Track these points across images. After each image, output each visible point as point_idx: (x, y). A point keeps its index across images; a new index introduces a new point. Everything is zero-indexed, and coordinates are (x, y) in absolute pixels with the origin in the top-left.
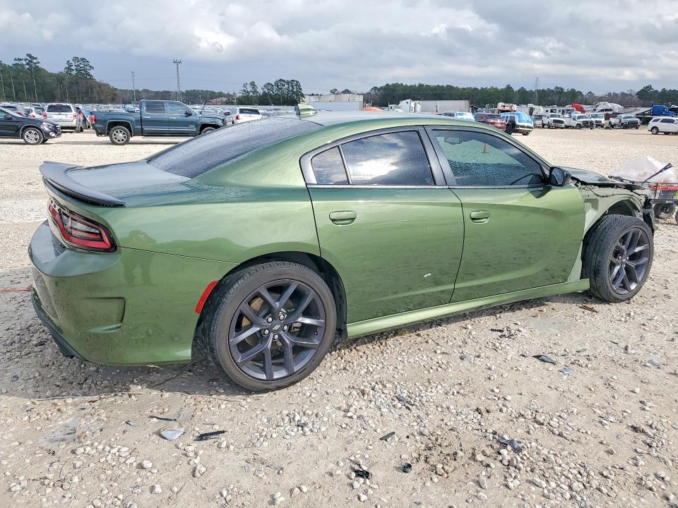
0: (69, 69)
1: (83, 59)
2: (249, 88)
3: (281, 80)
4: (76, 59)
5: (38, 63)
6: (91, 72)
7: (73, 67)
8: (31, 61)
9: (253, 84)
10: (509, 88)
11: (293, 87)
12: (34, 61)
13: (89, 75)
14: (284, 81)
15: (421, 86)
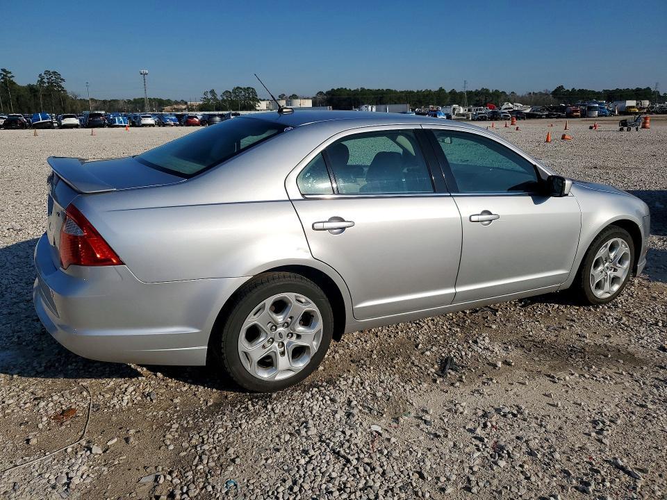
0: (41, 82)
1: (54, 73)
2: (210, 96)
3: (238, 88)
4: (47, 72)
5: (13, 76)
6: (63, 84)
7: (45, 80)
8: (6, 76)
9: (212, 92)
10: (441, 90)
11: (249, 94)
12: (9, 75)
13: (60, 86)
14: (241, 88)
15: (363, 89)
